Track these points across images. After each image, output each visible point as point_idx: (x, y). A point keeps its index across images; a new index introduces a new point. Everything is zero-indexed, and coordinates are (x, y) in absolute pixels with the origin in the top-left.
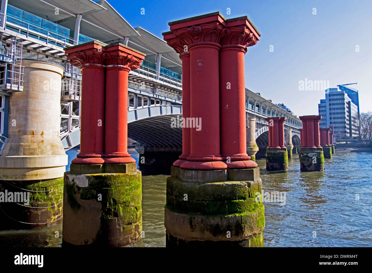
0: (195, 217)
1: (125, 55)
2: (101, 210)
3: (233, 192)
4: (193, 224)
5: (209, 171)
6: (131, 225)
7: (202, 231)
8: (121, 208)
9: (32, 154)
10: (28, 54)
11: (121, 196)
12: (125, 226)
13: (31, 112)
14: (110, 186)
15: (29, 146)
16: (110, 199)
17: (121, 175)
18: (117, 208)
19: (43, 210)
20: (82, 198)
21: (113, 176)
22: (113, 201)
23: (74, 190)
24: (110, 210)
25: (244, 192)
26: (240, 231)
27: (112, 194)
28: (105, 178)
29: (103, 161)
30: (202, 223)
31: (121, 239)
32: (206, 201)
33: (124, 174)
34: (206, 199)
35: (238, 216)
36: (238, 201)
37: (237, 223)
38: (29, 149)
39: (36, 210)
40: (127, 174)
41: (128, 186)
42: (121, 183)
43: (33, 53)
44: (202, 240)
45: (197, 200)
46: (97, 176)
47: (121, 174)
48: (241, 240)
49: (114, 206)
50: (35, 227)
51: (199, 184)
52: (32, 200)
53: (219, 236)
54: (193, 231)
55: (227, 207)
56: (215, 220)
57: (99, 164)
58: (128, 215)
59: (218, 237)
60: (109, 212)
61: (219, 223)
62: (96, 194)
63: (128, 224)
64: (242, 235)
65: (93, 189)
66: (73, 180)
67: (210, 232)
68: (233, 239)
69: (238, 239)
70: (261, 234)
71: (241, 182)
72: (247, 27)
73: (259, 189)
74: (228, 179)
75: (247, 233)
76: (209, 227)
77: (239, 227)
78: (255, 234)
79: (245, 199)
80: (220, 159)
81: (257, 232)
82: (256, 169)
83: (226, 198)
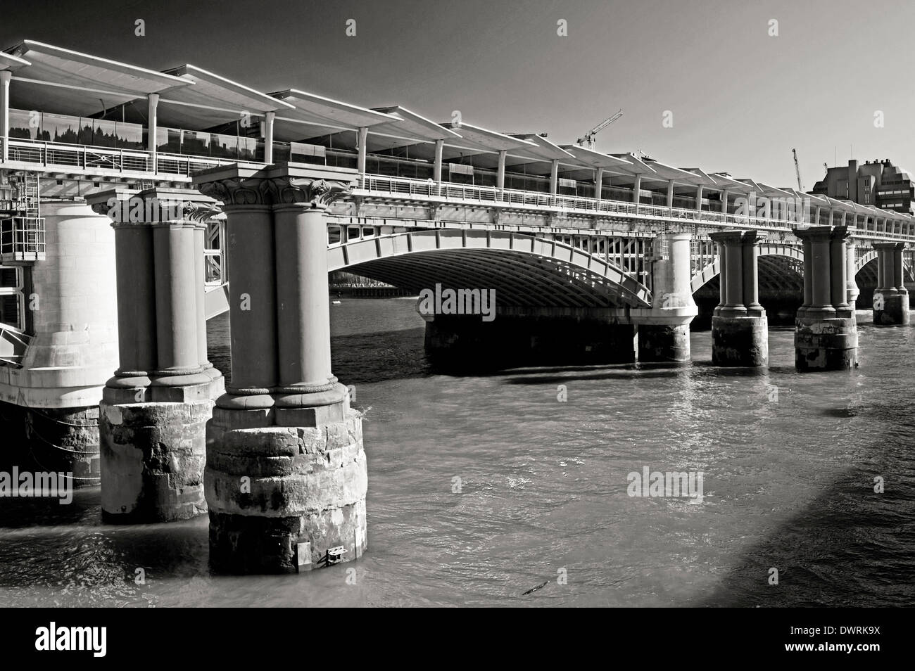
0: (220, 478)
2: (143, 460)
3: (269, 444)
4: (218, 489)
5: (238, 412)
6: (196, 486)
7: (227, 500)
9: (69, 363)
10: (60, 187)
11: (175, 439)
12: (185, 487)
13: (64, 293)
14: (155, 423)
15: (65, 351)
16: (155, 444)
17: (173, 405)
18: (167, 459)
19: (93, 458)
20: (115, 442)
21: (159, 407)
22: (161, 447)
23: (106, 427)
24: (156, 461)
25: (289, 445)
26: (280, 503)
27: (159, 436)
28: (147, 410)
29: (148, 382)
30: (226, 487)
31: (177, 508)
32: (232, 456)
33: (179, 404)
34: (232, 454)
35: (277, 481)
36: (278, 458)
37: (275, 491)
38: (65, 355)
39: (83, 457)
40: (185, 404)
41: (189, 423)
42: (174, 418)
43: (68, 184)
44: (229, 513)
45: (222, 454)
46: (134, 408)
47: (176, 404)
48: (283, 516)
49: (162, 455)
50: (83, 484)
51: (225, 431)
52: (76, 440)
53: (248, 508)
54: (218, 500)
55: (260, 466)
57: (141, 388)
58: (190, 471)
59: (247, 510)
60: (154, 464)
62: (134, 435)
63: (192, 484)
64: (284, 509)
65: (130, 427)
66: (105, 413)
67: (236, 502)
68: (270, 514)
69: (279, 514)
70: (333, 511)
71: (291, 428)
72: (297, 178)
73: (330, 440)
74: (274, 423)
75: (293, 507)
76: (234, 495)
77: (279, 497)
78: (312, 510)
79: (291, 455)
80: (266, 390)
81: (317, 507)
82: (326, 407)
83: (258, 453)
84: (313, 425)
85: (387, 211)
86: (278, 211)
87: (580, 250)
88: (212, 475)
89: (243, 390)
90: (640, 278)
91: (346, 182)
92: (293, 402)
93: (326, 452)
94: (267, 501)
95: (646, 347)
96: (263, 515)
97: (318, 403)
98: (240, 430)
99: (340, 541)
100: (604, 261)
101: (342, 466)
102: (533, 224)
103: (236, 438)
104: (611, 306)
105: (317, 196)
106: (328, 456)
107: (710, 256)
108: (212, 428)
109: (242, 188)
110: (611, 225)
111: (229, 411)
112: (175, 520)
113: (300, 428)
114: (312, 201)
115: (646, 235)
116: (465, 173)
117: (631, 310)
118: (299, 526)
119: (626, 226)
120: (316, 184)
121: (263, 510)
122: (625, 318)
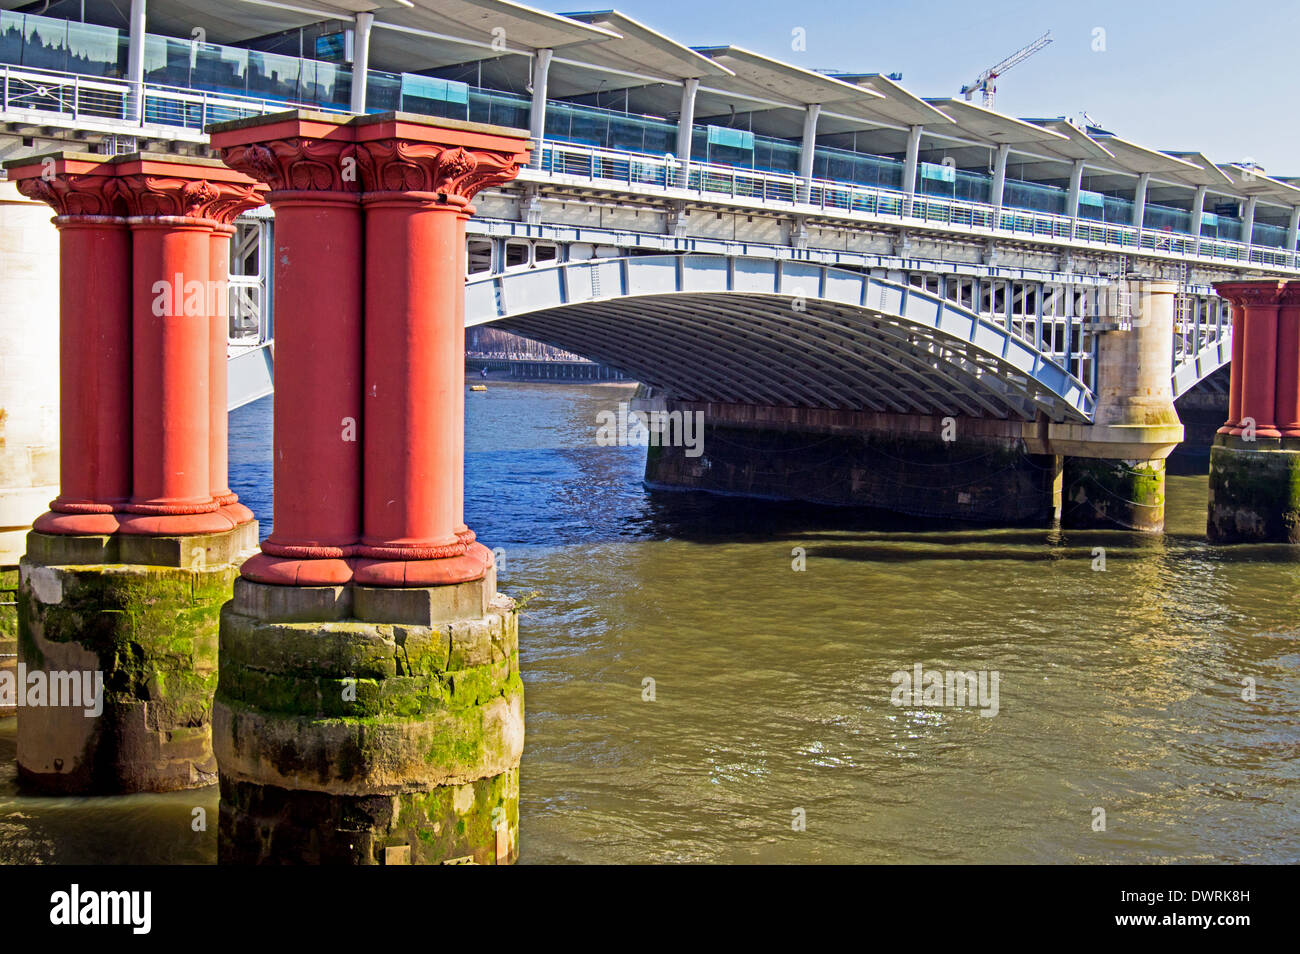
0: (243, 715)
1: (178, 185)
3: (340, 654)
4: (239, 735)
5: (282, 589)
6: (197, 729)
7: (255, 757)
8: (159, 672)
11: (161, 636)
12: (177, 728)
14: (124, 603)
16: (123, 644)
17: (159, 572)
18: (145, 674)
20: (47, 636)
21: (134, 574)
22: (133, 651)
23: (31, 609)
24: (122, 677)
25: (377, 658)
26: (356, 769)
27: (129, 629)
28: (109, 578)
29: (112, 524)
30: (255, 733)
31: (160, 767)
32: (268, 674)
33: (171, 569)
34: (268, 669)
35: (350, 726)
36: (355, 681)
37: (347, 745)
40: (182, 572)
41: (187, 607)
42: (162, 595)
44: (258, 784)
45: (249, 669)
46: (84, 573)
47: (164, 569)
48: (361, 794)
49: (136, 666)
51: (257, 625)
53: (295, 775)
54: (238, 755)
55: (319, 695)
56: (283, 729)
57: (99, 537)
58: (187, 698)
59: (292, 778)
60: (121, 682)
61: (296, 740)
62: (83, 626)
63: (189, 725)
64: (362, 779)
65: (75, 611)
66: (28, 580)
67: (273, 762)
68: (335, 788)
69: (352, 790)
70: (456, 789)
71: (381, 626)
72: (412, 142)
73: (457, 652)
74: (350, 615)
75: (381, 777)
76: (269, 747)
77: (354, 758)
78: (416, 785)
79: (379, 677)
80: (338, 551)
81: (426, 779)
82: (451, 589)
83: (317, 671)
84: (426, 622)
85: (584, 214)
86: (373, 206)
87: (958, 304)
88: (226, 708)
89: (294, 548)
90: (1073, 365)
91: (506, 155)
92: (388, 575)
93: (447, 674)
94: (332, 763)
95: (1077, 500)
96: (321, 788)
97: (436, 579)
98: (284, 625)
99: (466, 846)
100: (1003, 329)
101: (477, 703)
102: (867, 252)
103: (276, 640)
104: (1013, 416)
105: (450, 180)
106: (451, 682)
107: (1213, 327)
108: (232, 618)
109: (305, 158)
110: (1021, 257)
111: (263, 588)
112: (154, 789)
113: (398, 626)
114: (439, 190)
115: (1087, 281)
116: (738, 146)
117: (1051, 426)
118: (391, 815)
119: (1049, 260)
120: (449, 156)
121: (324, 780)
122: (1038, 442)
